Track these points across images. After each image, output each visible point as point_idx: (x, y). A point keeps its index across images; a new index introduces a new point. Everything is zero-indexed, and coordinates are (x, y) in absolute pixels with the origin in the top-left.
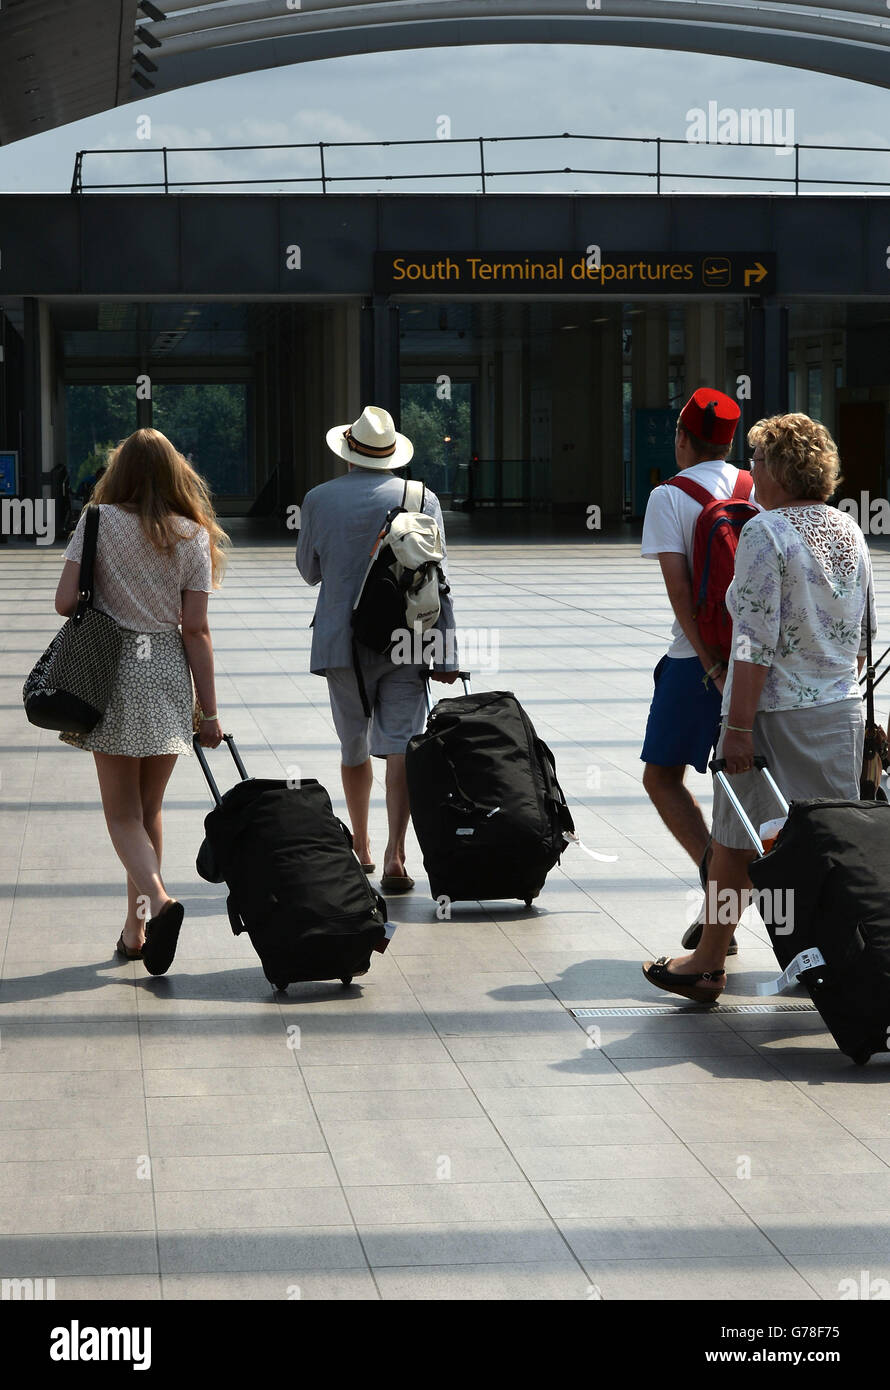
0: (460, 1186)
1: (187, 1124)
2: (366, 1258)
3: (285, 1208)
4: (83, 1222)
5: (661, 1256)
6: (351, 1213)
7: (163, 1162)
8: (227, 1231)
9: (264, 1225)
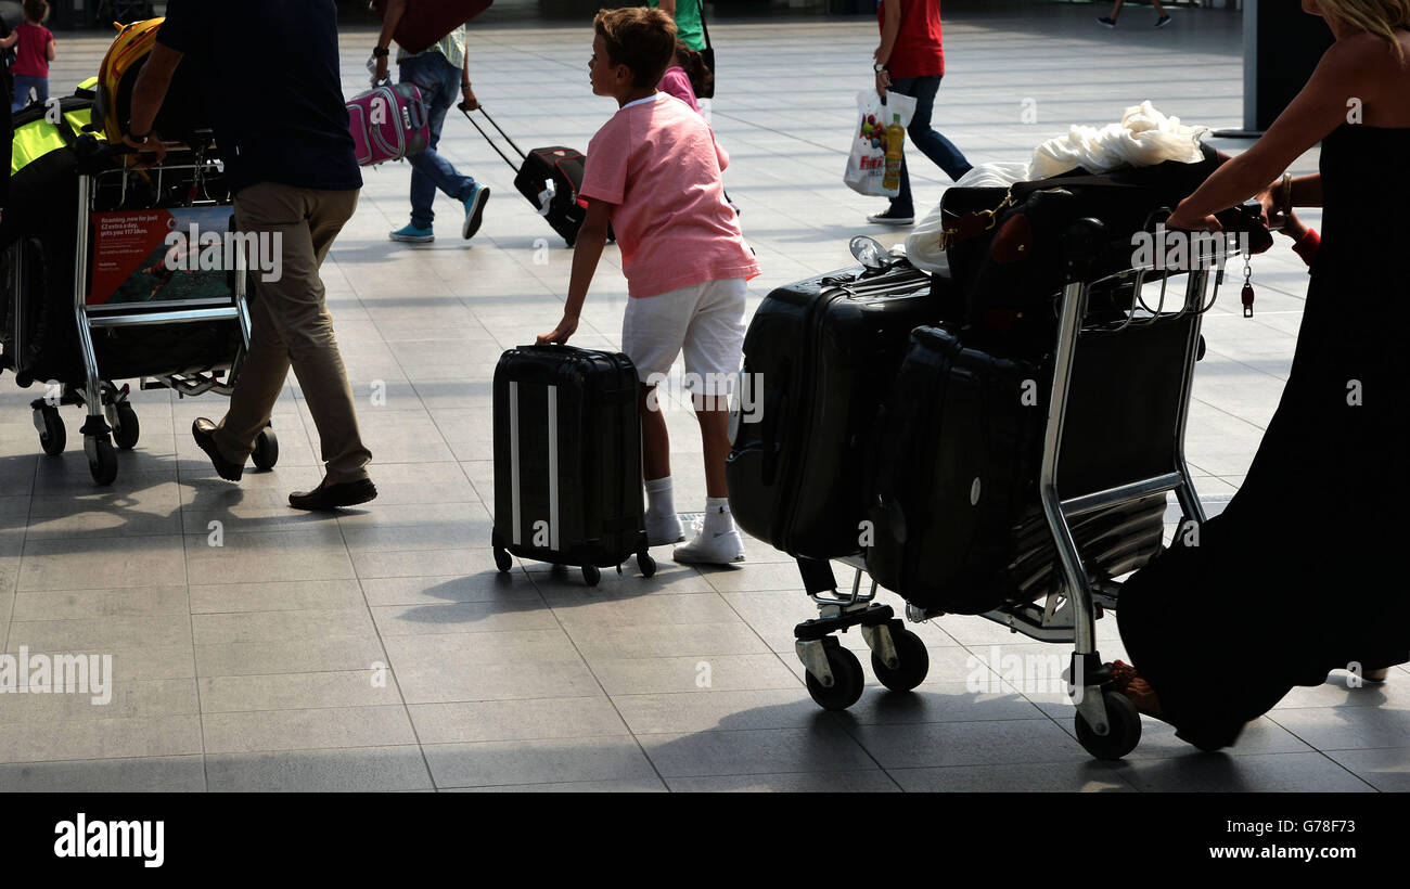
0: (533, 701)
1: (236, 641)
2: (432, 780)
3: (344, 728)
4: (123, 746)
5: (752, 772)
6: (415, 733)
7: (211, 682)
8: (281, 753)
9: (321, 745)
